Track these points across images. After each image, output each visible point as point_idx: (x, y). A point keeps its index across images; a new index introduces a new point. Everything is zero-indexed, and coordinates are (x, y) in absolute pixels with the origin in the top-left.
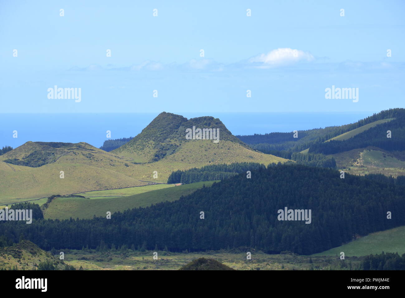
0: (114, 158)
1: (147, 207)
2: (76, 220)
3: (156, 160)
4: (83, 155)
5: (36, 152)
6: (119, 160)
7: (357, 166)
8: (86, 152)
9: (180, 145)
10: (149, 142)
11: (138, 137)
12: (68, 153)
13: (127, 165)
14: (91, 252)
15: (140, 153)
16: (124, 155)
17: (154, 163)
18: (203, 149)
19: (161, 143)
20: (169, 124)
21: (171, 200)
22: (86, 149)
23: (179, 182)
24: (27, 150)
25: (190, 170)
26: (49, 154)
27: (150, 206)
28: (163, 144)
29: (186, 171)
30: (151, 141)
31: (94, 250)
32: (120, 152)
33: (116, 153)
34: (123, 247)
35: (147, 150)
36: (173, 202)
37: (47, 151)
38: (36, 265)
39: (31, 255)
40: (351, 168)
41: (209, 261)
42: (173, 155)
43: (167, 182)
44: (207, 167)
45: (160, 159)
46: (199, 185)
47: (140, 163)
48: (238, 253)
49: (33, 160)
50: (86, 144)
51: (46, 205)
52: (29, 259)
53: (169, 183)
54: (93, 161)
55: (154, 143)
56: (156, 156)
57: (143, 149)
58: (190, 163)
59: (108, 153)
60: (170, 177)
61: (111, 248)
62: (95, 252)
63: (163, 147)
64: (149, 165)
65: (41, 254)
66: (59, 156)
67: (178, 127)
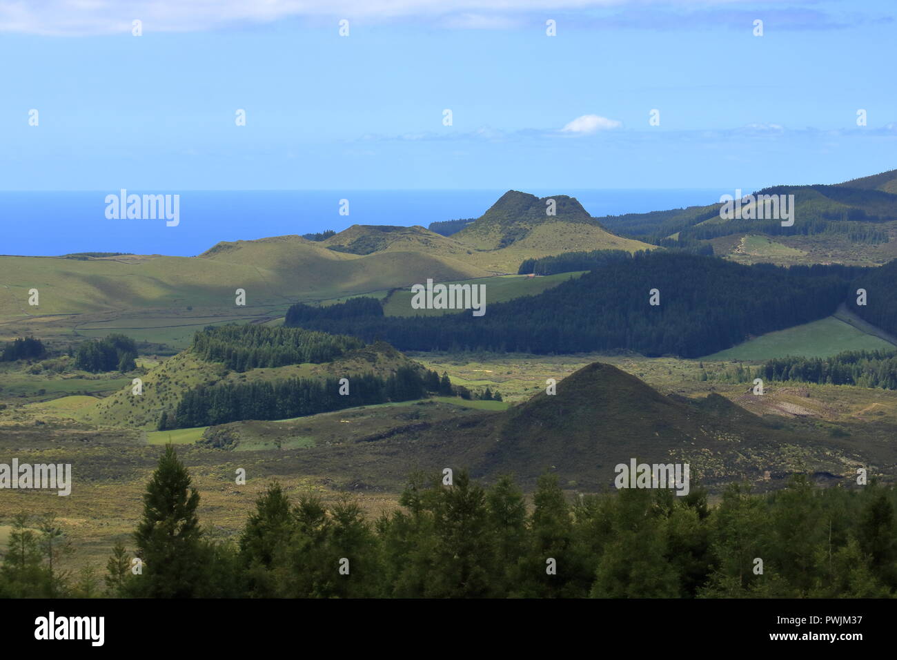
0: (455, 245)
1: (506, 303)
2: (422, 317)
3: (502, 247)
4: (419, 240)
5: (363, 237)
6: (459, 246)
7: (737, 254)
8: (422, 238)
9: (531, 229)
10: (495, 226)
11: (481, 220)
12: (401, 238)
13: (469, 253)
14: (442, 355)
15: (484, 238)
16: (466, 241)
17: (500, 251)
18: (558, 234)
19: (508, 226)
20: (517, 204)
21: (533, 294)
22: (422, 234)
23: (532, 273)
24: (353, 235)
25: (544, 259)
26: (379, 240)
27: (508, 300)
28: (511, 228)
29: (539, 260)
30: (497, 225)
31: (445, 353)
32: (461, 237)
33: (456, 239)
34: (479, 348)
35: (492, 234)
36: (535, 297)
37: (377, 236)
38: (393, 370)
39: (387, 358)
40: (731, 256)
41: (605, 366)
42: (522, 241)
43: (517, 273)
44: (564, 254)
45: (507, 245)
46: (565, 277)
47: (484, 251)
48: (614, 356)
49: (360, 246)
50: (421, 227)
51: (385, 300)
52: (386, 363)
53: (520, 273)
54: (430, 247)
55: (500, 226)
56: (503, 241)
57: (487, 233)
58: (542, 250)
59: (448, 238)
60: (521, 267)
61: (464, 350)
62: (446, 355)
63: (512, 231)
64: (495, 252)
65: (399, 358)
66: (390, 242)
67: (528, 208)
